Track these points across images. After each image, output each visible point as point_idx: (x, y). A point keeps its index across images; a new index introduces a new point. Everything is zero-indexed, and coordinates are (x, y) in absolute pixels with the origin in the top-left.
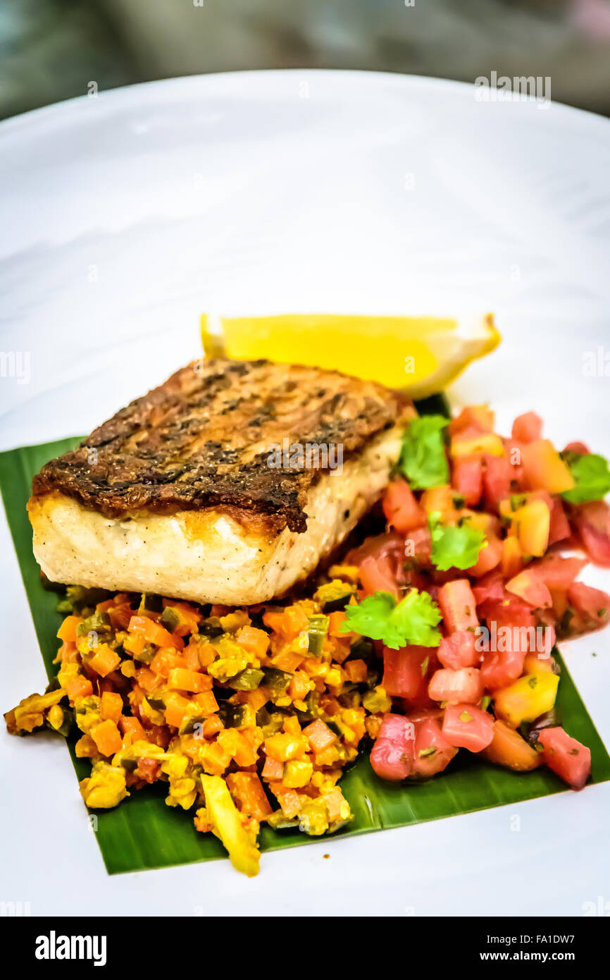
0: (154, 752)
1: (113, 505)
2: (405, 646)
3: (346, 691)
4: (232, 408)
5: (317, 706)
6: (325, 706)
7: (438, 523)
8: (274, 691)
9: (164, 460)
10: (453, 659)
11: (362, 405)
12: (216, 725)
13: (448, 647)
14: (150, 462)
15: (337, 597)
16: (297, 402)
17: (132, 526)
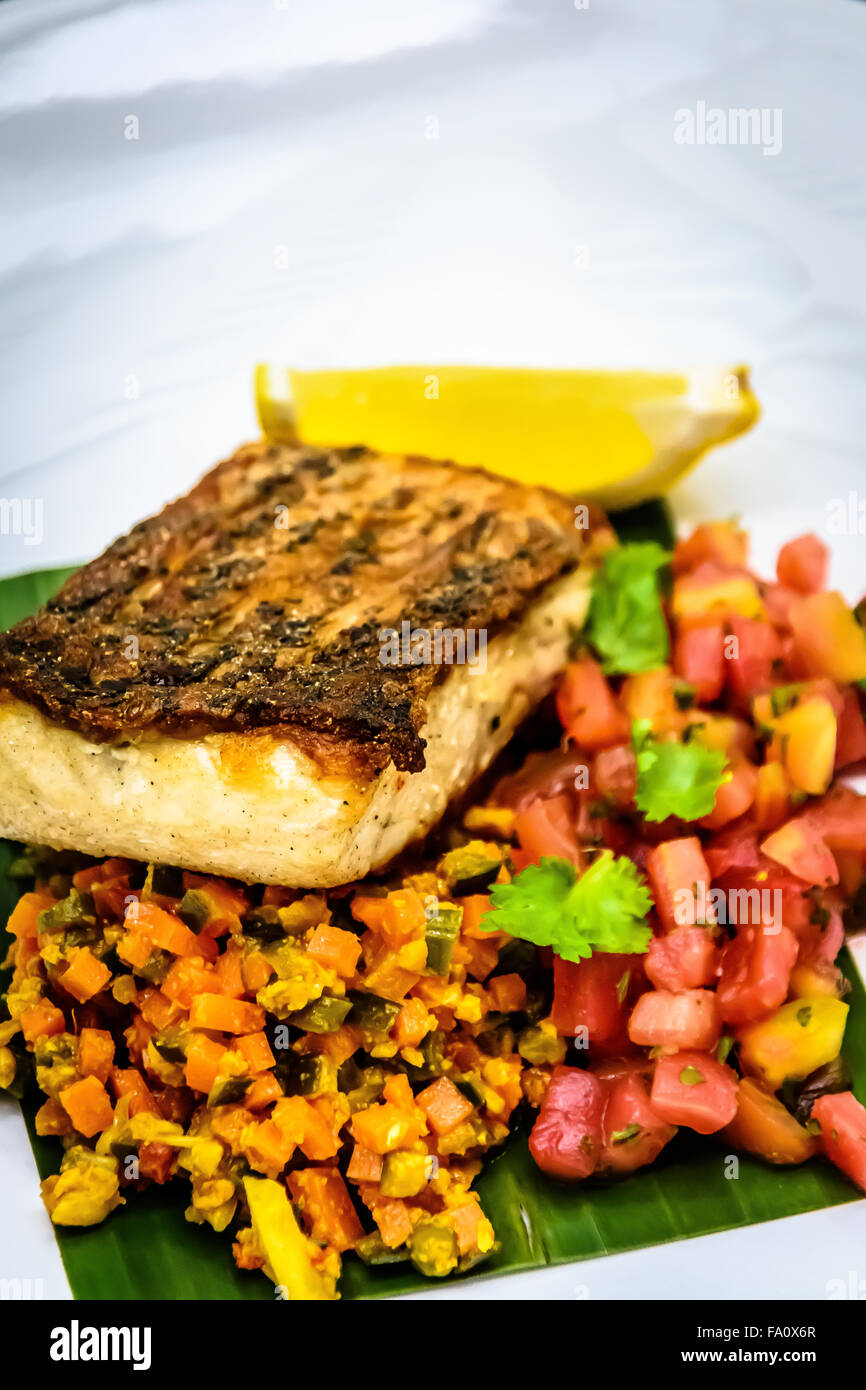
0: (165, 1134)
1: (99, 722)
2: (590, 956)
3: (491, 1026)
4: (304, 540)
5: (440, 1056)
6: (455, 1054)
7: (650, 736)
8: (368, 1034)
9: (186, 637)
10: (670, 975)
11: (523, 533)
12: (270, 1091)
13: (663, 953)
14: (164, 643)
15: (476, 871)
16: (415, 526)
17: (131, 756)
